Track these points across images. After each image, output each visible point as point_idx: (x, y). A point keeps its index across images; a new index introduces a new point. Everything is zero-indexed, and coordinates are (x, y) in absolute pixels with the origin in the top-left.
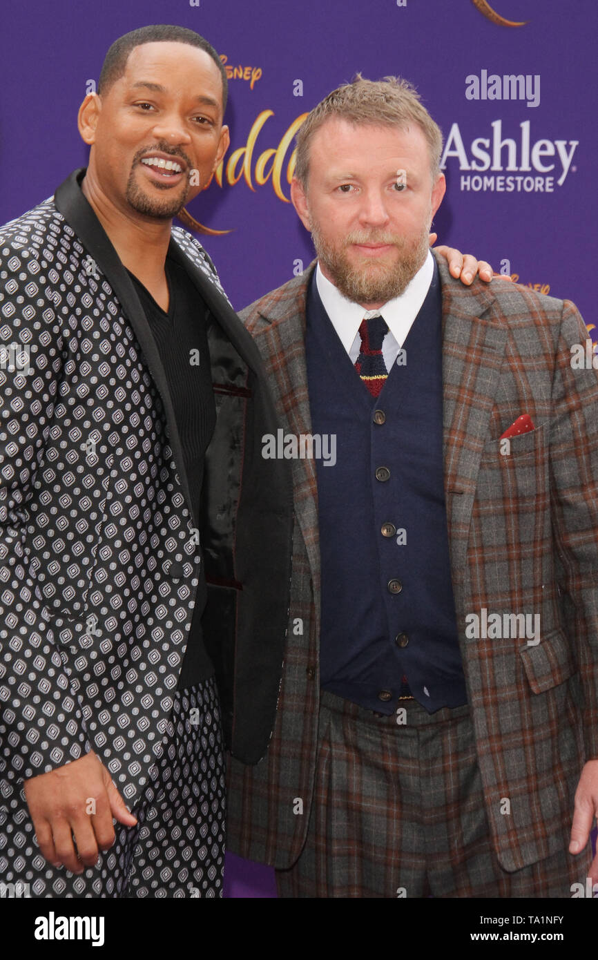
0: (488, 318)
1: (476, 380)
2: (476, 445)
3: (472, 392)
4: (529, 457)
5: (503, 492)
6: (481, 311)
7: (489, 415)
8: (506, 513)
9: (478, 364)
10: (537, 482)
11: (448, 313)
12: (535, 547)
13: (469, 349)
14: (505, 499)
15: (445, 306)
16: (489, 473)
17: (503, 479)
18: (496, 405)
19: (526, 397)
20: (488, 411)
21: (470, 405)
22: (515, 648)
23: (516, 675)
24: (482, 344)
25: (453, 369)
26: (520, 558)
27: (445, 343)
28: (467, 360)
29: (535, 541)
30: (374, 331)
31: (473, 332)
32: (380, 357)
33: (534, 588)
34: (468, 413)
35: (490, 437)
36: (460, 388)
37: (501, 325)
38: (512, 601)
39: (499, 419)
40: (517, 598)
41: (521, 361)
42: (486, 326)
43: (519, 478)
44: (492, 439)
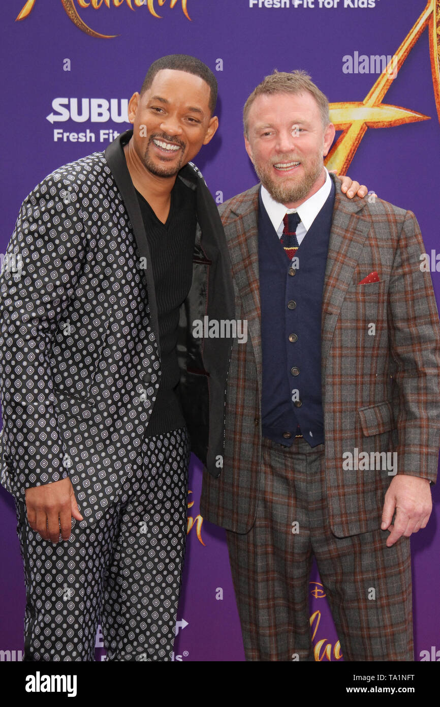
0: (360, 214)
1: (348, 249)
2: (343, 287)
3: (345, 256)
4: (374, 297)
5: (357, 316)
6: (357, 210)
7: (353, 270)
8: (357, 329)
9: (351, 240)
10: (378, 312)
11: (337, 209)
12: (373, 351)
13: (347, 231)
14: (357, 320)
15: (336, 205)
16: (350, 304)
17: (357, 308)
18: (358, 265)
19: (377, 262)
20: (353, 268)
21: (343, 263)
22: (356, 408)
23: (355, 424)
24: (355, 229)
25: (336, 241)
26: (363, 356)
27: (333, 226)
28: (344, 237)
29: (373, 348)
30: (292, 221)
31: (350, 221)
32: (295, 237)
33: (371, 375)
34: (341, 268)
35: (352, 283)
36: (338, 253)
37: (367, 219)
38: (356, 381)
39: (359, 273)
40: (359, 379)
41: (377, 241)
42: (358, 219)
43: (367, 308)
44: (354, 284)
